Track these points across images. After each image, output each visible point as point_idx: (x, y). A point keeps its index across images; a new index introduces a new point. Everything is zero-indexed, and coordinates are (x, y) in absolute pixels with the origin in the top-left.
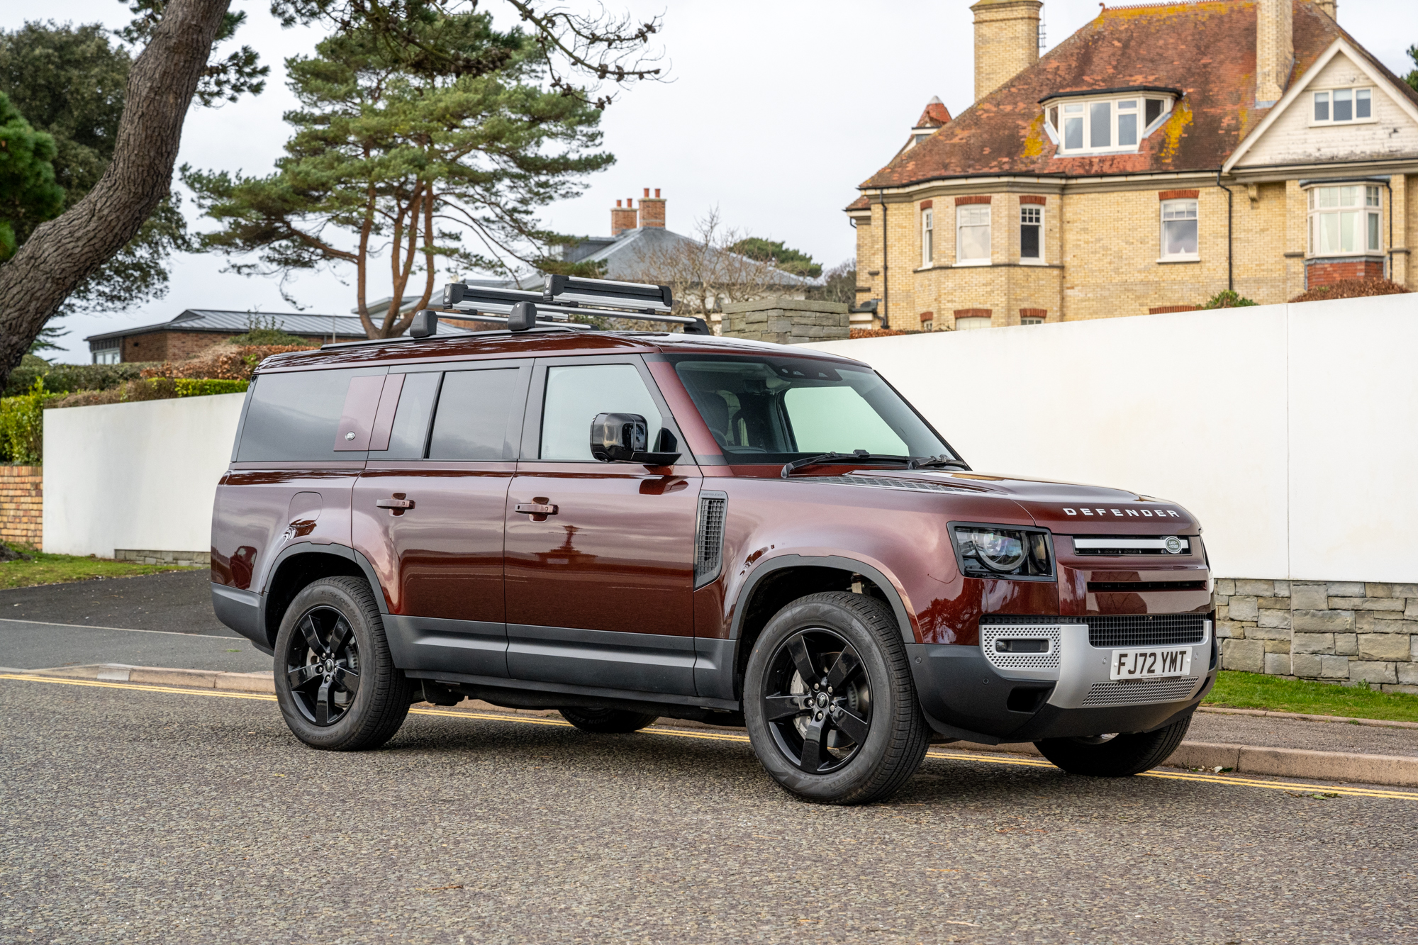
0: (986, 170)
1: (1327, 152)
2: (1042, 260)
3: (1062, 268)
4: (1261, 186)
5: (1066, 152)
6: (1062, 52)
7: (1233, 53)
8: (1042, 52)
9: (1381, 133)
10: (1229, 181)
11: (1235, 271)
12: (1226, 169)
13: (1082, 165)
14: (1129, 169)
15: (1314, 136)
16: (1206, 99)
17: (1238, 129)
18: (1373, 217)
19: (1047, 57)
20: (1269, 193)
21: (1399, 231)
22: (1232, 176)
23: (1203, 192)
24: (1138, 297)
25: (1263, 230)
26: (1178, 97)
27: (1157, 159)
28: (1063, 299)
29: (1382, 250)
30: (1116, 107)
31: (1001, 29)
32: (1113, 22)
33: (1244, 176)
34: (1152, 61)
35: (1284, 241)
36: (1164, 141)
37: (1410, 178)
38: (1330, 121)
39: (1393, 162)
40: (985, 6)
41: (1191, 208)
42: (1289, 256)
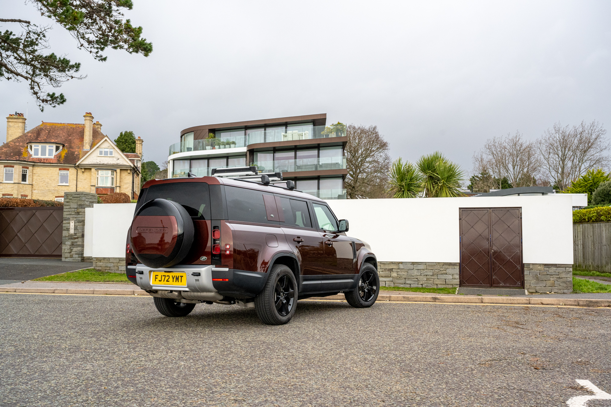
0: (12, 159)
1: (102, 163)
2: (27, 182)
3: (32, 185)
4: (85, 169)
5: (34, 156)
6: (32, 132)
7: (77, 137)
8: (26, 131)
9: (115, 159)
10: (77, 167)
11: (78, 188)
12: (77, 164)
13: (39, 160)
14: (51, 162)
15: (99, 158)
16: (71, 147)
17: (79, 155)
18: (113, 178)
19: (28, 133)
20: (87, 171)
21: (118, 182)
22: (78, 166)
23: (70, 169)
24: (52, 193)
25: (85, 179)
26: (64, 146)
27: (59, 160)
28: (32, 192)
29: (114, 186)
30: (48, 147)
31: (15, 124)
32: (45, 126)
33: (81, 166)
34: (56, 136)
35: (91, 182)
36: (60, 156)
37: (121, 170)
38: (103, 155)
39: (117, 166)
40: (10, 118)
41: (67, 173)
42: (91, 186)
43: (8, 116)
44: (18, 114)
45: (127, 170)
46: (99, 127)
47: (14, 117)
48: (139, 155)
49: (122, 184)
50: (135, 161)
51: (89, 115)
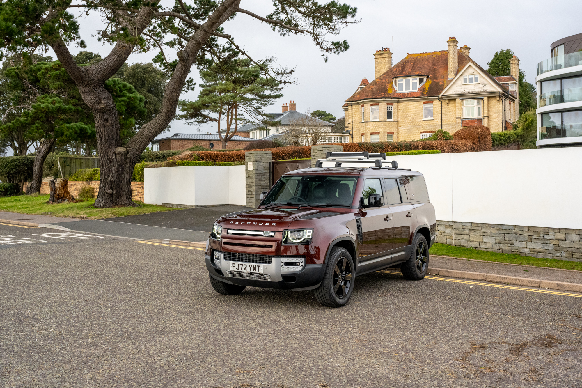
0: (378, 97)
1: (467, 91)
2: (392, 120)
3: (398, 121)
4: (450, 100)
5: (399, 92)
6: (398, 65)
7: (442, 66)
8: (392, 66)
9: (481, 86)
10: (441, 99)
11: (443, 122)
12: (440, 96)
13: (403, 95)
14: (415, 96)
15: (463, 87)
16: (435, 78)
17: (444, 85)
18: (479, 108)
19: (394, 67)
20: (452, 102)
21: (486, 111)
22: (442, 98)
23: (434, 102)
24: (418, 129)
25: (450, 111)
26: (428, 77)
27: (422, 93)
28: (398, 129)
29: (481, 116)
30: (412, 80)
31: (382, 60)
32: (411, 58)
33: (445, 97)
34: (421, 68)
35: (456, 114)
36: (424, 89)
37: (489, 97)
38: (468, 83)
39: (484, 93)
40: (377, 54)
41: (431, 106)
42: (457, 118)
43: (375, 52)
44: (384, 49)
45: (495, 97)
46: (467, 51)
47: (381, 52)
48: (515, 77)
49: (491, 113)
50: (510, 84)
51: (453, 41)
